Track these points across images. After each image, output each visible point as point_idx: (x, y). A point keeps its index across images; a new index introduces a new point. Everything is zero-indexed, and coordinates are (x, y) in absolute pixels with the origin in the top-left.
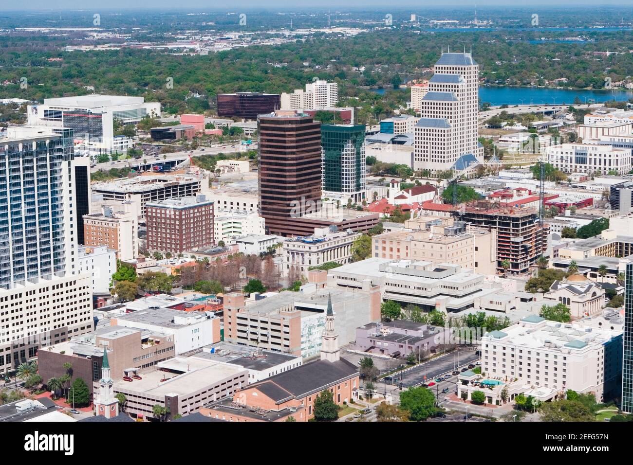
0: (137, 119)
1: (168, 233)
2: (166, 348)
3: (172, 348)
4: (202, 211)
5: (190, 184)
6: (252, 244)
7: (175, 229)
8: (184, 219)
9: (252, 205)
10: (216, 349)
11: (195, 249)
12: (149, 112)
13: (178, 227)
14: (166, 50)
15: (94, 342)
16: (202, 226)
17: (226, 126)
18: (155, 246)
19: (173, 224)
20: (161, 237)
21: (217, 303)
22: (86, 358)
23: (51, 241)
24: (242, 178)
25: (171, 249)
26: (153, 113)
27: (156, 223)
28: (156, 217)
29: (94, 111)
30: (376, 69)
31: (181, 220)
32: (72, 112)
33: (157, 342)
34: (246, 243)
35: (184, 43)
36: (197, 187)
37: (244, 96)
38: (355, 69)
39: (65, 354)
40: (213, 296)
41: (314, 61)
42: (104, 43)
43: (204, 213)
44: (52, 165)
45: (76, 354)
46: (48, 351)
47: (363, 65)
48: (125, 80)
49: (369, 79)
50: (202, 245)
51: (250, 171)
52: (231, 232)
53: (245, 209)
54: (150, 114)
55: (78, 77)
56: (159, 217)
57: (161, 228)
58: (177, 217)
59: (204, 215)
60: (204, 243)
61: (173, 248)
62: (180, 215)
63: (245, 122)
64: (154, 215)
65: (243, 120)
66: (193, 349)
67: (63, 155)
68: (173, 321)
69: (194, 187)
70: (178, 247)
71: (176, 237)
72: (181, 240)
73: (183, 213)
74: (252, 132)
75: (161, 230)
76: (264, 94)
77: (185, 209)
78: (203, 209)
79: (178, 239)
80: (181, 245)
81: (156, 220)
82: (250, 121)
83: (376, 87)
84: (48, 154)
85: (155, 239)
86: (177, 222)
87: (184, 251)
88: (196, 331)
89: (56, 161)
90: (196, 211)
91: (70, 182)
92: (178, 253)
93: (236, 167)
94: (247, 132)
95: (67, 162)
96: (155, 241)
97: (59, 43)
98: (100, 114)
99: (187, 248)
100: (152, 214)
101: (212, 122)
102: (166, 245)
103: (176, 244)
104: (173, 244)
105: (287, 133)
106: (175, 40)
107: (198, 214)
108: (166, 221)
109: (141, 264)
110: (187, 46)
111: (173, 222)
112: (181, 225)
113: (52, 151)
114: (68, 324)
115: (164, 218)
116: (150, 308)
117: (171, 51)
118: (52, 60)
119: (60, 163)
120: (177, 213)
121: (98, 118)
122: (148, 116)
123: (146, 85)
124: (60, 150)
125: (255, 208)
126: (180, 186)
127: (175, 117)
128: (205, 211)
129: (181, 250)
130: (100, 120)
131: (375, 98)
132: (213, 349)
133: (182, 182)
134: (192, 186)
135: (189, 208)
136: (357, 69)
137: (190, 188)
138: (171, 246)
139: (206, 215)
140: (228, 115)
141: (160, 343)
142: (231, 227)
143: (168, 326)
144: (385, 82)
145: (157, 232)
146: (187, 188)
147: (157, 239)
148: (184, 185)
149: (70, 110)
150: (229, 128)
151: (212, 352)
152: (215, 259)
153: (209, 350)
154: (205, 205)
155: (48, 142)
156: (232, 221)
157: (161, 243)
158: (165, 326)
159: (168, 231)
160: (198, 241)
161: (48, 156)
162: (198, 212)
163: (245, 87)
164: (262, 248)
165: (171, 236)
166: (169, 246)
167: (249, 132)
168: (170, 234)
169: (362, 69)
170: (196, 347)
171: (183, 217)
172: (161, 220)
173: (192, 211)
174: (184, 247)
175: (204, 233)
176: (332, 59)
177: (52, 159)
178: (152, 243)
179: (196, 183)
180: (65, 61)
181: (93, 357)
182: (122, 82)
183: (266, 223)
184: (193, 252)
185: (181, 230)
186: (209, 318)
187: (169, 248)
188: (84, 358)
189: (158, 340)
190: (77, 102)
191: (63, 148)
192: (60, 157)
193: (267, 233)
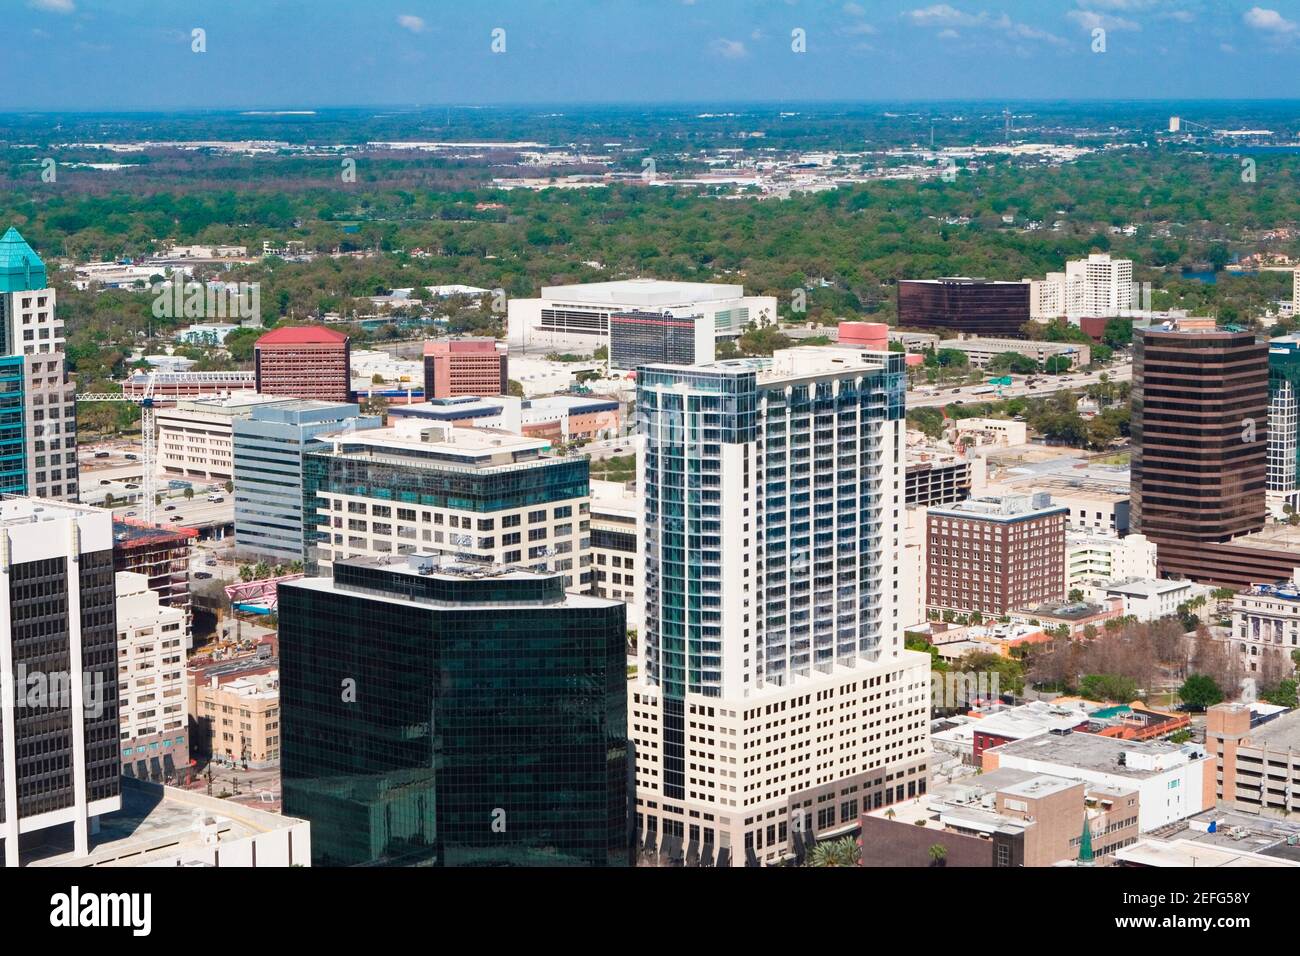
0: (729, 329)
1: (976, 572)
2: (1124, 819)
3: (1135, 819)
4: (1044, 527)
5: (952, 469)
6: (1145, 597)
7: (992, 564)
8: (1011, 543)
9: (1099, 516)
10: (1218, 823)
11: (1034, 606)
12: (754, 316)
13: (998, 560)
14: (701, 188)
15: (989, 803)
16: (1044, 558)
17: (929, 346)
18: (944, 598)
19: (987, 553)
20: (960, 581)
21: (1142, 723)
22: (978, 836)
23: (858, 587)
24: (1020, 457)
25: (981, 605)
26: (763, 318)
27: (948, 550)
28: (950, 538)
29: (676, 314)
30: (1161, 232)
31: (1005, 545)
32: (628, 315)
33: (1107, 807)
34: (1129, 595)
35: (727, 175)
36: (963, 474)
37: (954, 286)
38: (1114, 230)
39: (926, 826)
40: (1127, 709)
41: (1024, 213)
42: (566, 175)
43: (1047, 531)
44: (865, 429)
45: (953, 827)
46: (887, 818)
47: (1129, 223)
48: (661, 250)
49: (1163, 252)
50: (1043, 598)
51: (1028, 442)
52: (1085, 571)
53: (1083, 523)
54: (758, 321)
55: (558, 242)
56: (955, 538)
57: (960, 561)
58: (998, 539)
59: (1047, 536)
60: (1046, 593)
61: (986, 604)
62: (1005, 535)
63: (965, 339)
64: (945, 532)
65: (961, 336)
66: (1168, 822)
67: (886, 408)
68: (1122, 762)
69: (959, 475)
70: (997, 601)
71: (992, 580)
72: (1004, 587)
73: (1011, 530)
74: (986, 361)
75: (960, 565)
76: (996, 283)
77: (1014, 522)
78: (1047, 523)
79: (997, 585)
80: (1004, 597)
81: (949, 543)
82: (974, 336)
83: (1178, 268)
84: (859, 406)
85: (944, 583)
86: (998, 550)
87: (1010, 610)
88: (1174, 783)
89: (873, 421)
90: (1033, 526)
91: (896, 465)
92: (997, 613)
93: (999, 434)
94: (975, 360)
95: (893, 422)
96: (944, 588)
97: (476, 173)
98: (691, 320)
99: (1015, 603)
100: (940, 531)
101: (898, 339)
102: (970, 597)
103: (992, 595)
104: (986, 594)
105: (1206, 366)
106: (706, 168)
107: (1036, 533)
108: (971, 546)
109: (940, 635)
110: (739, 181)
111: (987, 549)
112: (1005, 556)
113: (865, 400)
114: (887, 760)
115: (966, 540)
116: (1051, 732)
117: (712, 190)
118: (483, 207)
119: (879, 425)
120: (998, 530)
121: (686, 327)
122: (752, 325)
123: (707, 259)
124: (881, 398)
125: (1106, 522)
126: (934, 472)
127: (813, 328)
128: (1050, 526)
129: (1003, 608)
130: (691, 331)
131: (1205, 293)
132: (1213, 823)
133: (937, 465)
134: (957, 472)
135: (1022, 521)
136: (1119, 230)
137: (951, 476)
138: (981, 598)
139: (1051, 535)
140: (926, 324)
141: (1113, 808)
142: (1085, 562)
143: (1114, 771)
144: (1197, 258)
145: (950, 570)
146: (946, 477)
147: (949, 583)
148: (939, 471)
149: (625, 311)
150: (937, 352)
151: (1212, 829)
152: (1080, 628)
153: (1205, 827)
154: (1050, 514)
155: (859, 380)
156: (1088, 548)
157: (960, 592)
158: (1110, 772)
159: (976, 568)
160: (1036, 589)
161: (858, 409)
162: (1038, 528)
163: (919, 267)
164: (1165, 607)
165: (981, 578)
166: (976, 598)
167: (980, 361)
168: (981, 574)
169: (1131, 230)
170: (1174, 818)
171: (1011, 539)
172: (960, 545)
173: (1026, 527)
174: (1010, 602)
175: (1047, 573)
176: (1058, 209)
177: (865, 414)
178: (939, 592)
179: (962, 467)
180: (509, 210)
181: (995, 835)
182: (656, 254)
183: (1159, 554)
184: (1029, 612)
185: (1004, 567)
186: (1194, 756)
187: (975, 602)
188: (972, 836)
189: (1109, 802)
190: (612, 294)
191: (885, 393)
192: (880, 412)
193: (1164, 575)
